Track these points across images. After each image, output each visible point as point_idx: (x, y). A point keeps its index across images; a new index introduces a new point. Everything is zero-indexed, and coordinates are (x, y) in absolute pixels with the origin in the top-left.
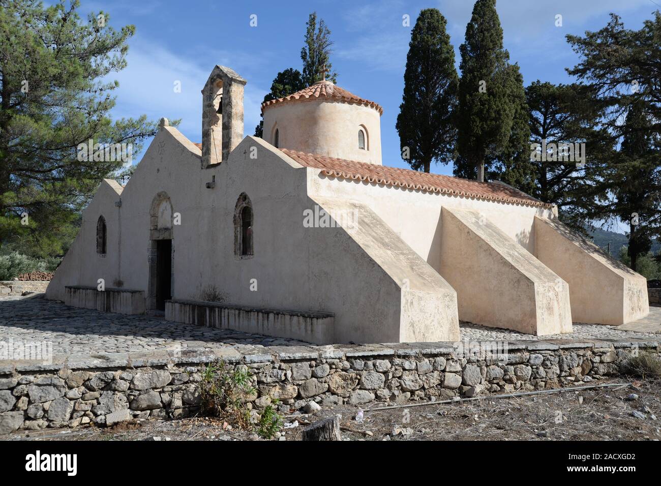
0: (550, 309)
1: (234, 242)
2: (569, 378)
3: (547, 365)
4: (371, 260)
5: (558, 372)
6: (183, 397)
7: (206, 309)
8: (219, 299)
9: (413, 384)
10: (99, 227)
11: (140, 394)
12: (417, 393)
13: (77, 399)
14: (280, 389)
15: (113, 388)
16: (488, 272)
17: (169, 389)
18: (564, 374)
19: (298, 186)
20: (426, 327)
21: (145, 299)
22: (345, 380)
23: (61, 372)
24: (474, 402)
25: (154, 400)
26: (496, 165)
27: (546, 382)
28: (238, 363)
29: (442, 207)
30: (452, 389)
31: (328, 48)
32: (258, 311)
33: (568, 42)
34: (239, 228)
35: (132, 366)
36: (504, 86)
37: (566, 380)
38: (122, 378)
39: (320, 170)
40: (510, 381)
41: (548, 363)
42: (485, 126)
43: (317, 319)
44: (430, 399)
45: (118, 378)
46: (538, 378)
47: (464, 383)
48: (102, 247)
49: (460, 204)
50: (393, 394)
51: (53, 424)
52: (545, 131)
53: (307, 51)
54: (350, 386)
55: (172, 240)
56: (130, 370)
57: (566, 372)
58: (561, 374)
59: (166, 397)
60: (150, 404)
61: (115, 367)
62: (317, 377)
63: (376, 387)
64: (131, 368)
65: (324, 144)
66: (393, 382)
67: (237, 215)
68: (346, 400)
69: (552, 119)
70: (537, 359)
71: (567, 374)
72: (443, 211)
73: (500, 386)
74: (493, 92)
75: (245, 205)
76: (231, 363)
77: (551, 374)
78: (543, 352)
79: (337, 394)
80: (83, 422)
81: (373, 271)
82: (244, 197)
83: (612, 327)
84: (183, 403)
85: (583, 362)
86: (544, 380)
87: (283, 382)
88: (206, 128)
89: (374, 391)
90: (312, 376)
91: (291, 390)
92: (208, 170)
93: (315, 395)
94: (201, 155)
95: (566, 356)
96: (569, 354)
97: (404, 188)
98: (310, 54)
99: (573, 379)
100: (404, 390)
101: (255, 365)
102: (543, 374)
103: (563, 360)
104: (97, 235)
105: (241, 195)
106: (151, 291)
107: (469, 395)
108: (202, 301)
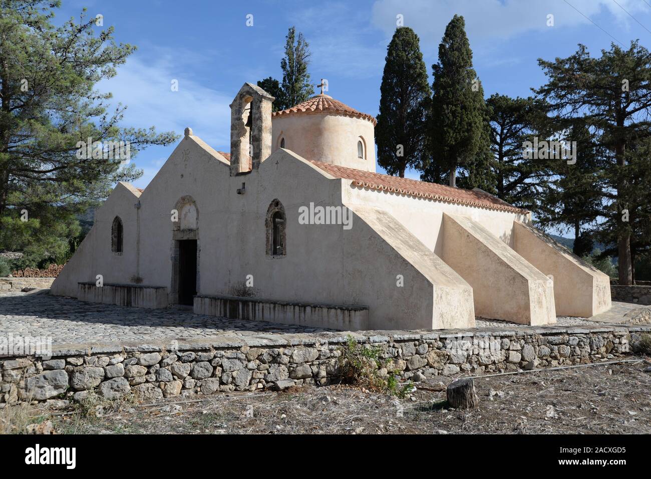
0: (540, 303)
1: (265, 243)
2: (597, 356)
3: (581, 345)
4: (404, 260)
5: (589, 351)
6: (326, 368)
7: (239, 303)
8: (249, 295)
9: (487, 359)
10: (114, 227)
11: (297, 366)
12: (490, 366)
13: (253, 370)
14: (393, 363)
15: (278, 362)
16: (486, 270)
17: (316, 362)
18: (593, 352)
19: (332, 195)
20: (452, 317)
21: (168, 294)
22: (439, 356)
23: (243, 349)
24: (534, 374)
25: (307, 371)
26: (459, 170)
27: (580, 358)
28: (364, 343)
29: (443, 213)
30: (514, 363)
31: (306, 59)
32: (294, 305)
33: (540, 65)
34: (270, 230)
35: (291, 344)
36: (474, 101)
37: (595, 357)
38: (284, 354)
39: (351, 181)
40: (555, 358)
41: (582, 343)
42: (458, 137)
43: (355, 311)
44: (500, 371)
45: (282, 354)
46: (575, 355)
47: (523, 359)
48: (118, 245)
49: (457, 210)
50: (473, 367)
51: (239, 388)
52: (502, 140)
53: (287, 61)
54: (443, 361)
55: (198, 241)
56: (290, 348)
57: (595, 351)
58: (591, 353)
59: (315, 369)
60: (304, 374)
61: (279, 345)
62: (419, 354)
63: (461, 362)
64: (290, 346)
65: (329, 154)
66: (473, 358)
67: (269, 219)
68: (440, 372)
69: (508, 130)
70: (574, 341)
71: (596, 352)
72: (444, 216)
73: (547, 361)
74: (465, 106)
75: (277, 210)
76: (359, 343)
77: (584, 352)
78: (578, 335)
79: (434, 368)
80: (259, 387)
81: (406, 270)
82: (276, 203)
83: (584, 319)
84: (327, 373)
85: (607, 344)
86: (579, 357)
87: (396, 358)
88: (235, 139)
89: (459, 364)
90: (416, 354)
91: (402, 363)
92: (237, 177)
93: (418, 368)
94: (230, 165)
95: (594, 337)
96: (597, 337)
97: (415, 197)
98: (289, 63)
99: (600, 356)
100: (480, 365)
101: (377, 344)
102: (579, 352)
103: (592, 341)
104: (112, 234)
105: (273, 201)
106: (173, 286)
107: (529, 368)
108: (232, 296)
